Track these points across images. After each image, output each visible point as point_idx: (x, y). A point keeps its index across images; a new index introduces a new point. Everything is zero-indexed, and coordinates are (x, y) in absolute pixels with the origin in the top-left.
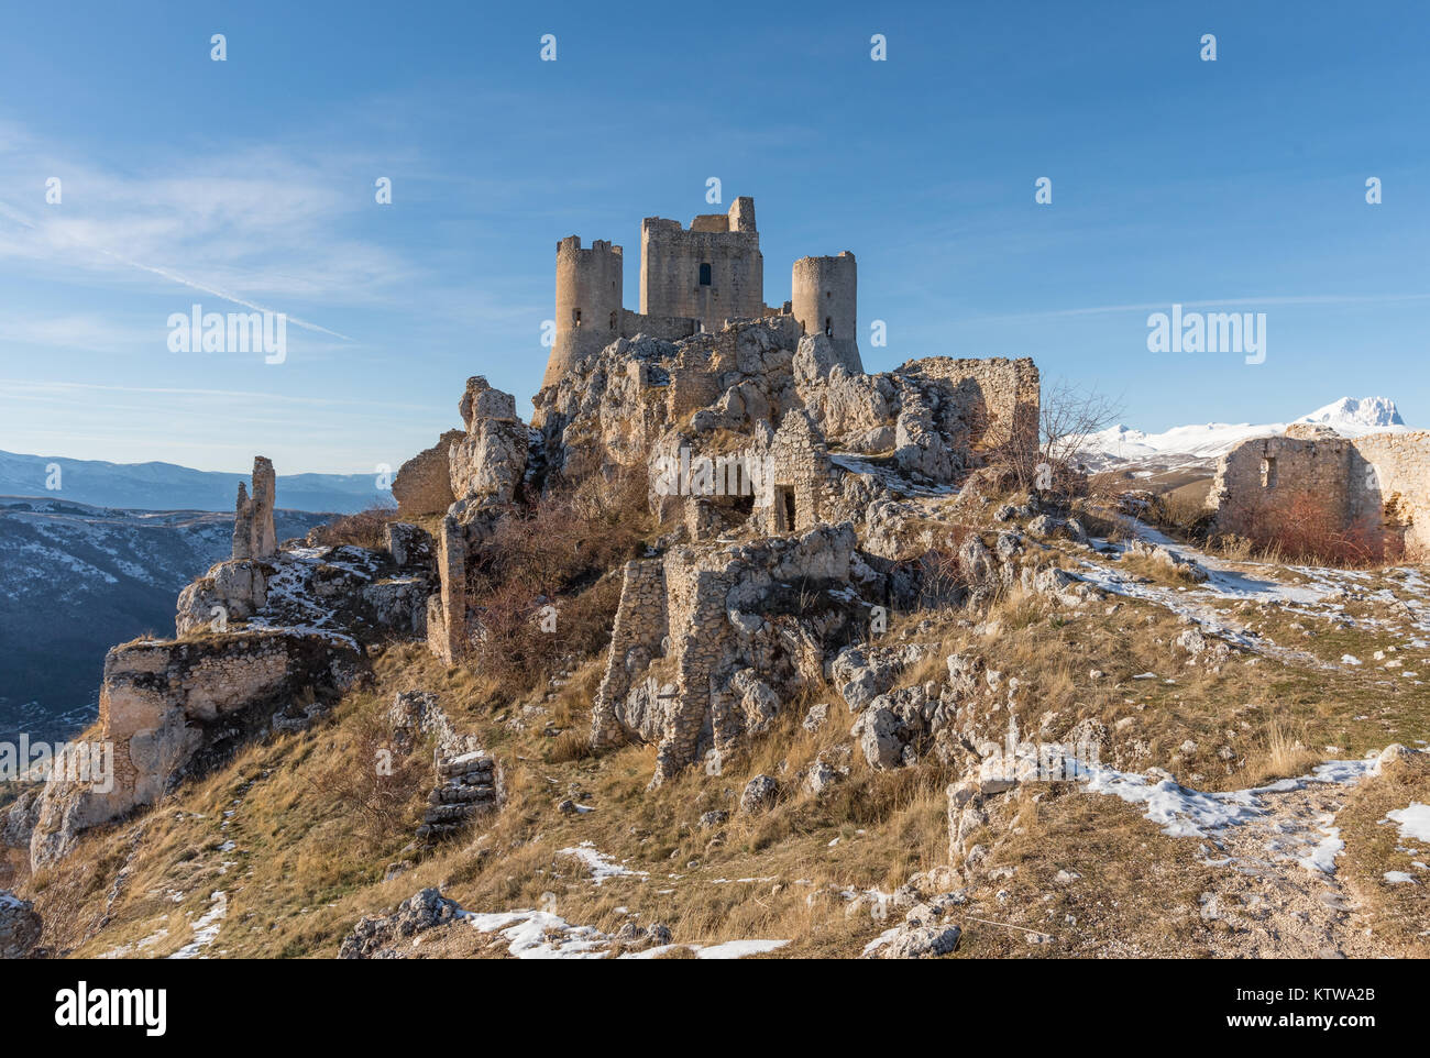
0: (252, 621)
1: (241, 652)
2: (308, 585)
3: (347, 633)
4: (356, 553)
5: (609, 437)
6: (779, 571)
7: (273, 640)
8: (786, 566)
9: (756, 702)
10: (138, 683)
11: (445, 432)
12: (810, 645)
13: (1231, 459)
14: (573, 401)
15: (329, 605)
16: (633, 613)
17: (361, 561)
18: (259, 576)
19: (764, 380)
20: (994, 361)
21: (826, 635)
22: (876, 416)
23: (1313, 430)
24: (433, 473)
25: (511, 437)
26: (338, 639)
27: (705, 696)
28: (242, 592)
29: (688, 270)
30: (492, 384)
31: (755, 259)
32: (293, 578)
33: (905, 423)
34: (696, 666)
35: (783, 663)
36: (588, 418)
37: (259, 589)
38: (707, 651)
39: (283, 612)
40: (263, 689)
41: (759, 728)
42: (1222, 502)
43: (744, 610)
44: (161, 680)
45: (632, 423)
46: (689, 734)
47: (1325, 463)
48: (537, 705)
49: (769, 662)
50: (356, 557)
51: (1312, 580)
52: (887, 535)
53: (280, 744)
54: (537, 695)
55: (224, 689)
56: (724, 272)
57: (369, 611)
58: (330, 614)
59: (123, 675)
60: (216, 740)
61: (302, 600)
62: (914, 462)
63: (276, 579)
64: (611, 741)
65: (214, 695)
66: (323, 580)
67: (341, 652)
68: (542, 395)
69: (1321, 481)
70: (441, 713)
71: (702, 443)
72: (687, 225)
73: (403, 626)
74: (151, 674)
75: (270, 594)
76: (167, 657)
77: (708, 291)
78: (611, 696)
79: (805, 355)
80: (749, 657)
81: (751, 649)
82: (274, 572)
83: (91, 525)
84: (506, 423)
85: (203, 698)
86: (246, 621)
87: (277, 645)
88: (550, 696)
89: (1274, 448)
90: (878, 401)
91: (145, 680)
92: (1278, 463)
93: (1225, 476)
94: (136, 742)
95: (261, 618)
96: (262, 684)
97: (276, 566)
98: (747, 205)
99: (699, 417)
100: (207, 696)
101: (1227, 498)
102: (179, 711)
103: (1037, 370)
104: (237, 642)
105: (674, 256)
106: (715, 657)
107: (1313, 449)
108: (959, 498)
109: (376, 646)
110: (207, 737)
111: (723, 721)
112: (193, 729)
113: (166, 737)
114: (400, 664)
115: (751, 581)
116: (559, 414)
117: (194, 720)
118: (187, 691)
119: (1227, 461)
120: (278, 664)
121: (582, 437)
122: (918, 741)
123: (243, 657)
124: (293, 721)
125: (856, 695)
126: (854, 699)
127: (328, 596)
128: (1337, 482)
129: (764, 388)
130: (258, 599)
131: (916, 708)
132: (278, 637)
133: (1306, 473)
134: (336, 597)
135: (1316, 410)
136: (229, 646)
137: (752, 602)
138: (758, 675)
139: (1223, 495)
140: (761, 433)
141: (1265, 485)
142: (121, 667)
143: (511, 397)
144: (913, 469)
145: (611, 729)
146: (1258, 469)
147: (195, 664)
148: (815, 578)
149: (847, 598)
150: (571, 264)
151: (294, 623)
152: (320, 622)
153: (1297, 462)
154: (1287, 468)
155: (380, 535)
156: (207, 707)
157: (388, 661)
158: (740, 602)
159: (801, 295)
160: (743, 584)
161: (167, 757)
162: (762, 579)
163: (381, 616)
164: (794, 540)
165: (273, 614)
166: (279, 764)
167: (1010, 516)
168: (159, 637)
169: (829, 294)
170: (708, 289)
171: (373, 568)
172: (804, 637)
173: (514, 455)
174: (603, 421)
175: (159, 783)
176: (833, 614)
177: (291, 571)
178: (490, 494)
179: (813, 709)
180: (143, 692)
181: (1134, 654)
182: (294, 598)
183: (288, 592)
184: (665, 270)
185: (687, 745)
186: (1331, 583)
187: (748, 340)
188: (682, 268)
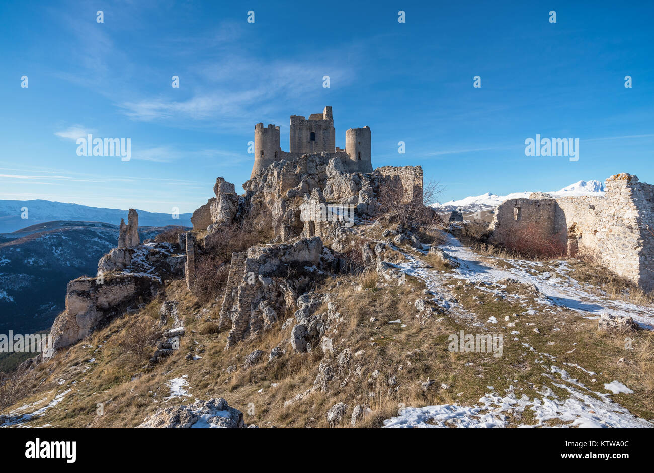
0: (124, 271)
1: (117, 283)
2: (147, 257)
3: (158, 276)
4: (166, 245)
5: (267, 200)
6: (284, 258)
7: (129, 279)
8: (287, 256)
9: (267, 316)
10: (79, 294)
11: (210, 198)
12: (290, 291)
13: (500, 208)
14: (256, 186)
15: (154, 265)
16: (235, 274)
17: (168, 248)
18: (127, 254)
19: (317, 177)
20: (407, 167)
21: (300, 286)
22: (352, 191)
23: (541, 195)
24: (206, 214)
25: (231, 200)
26: (155, 278)
27: (249, 312)
28: (121, 260)
29: (306, 135)
30: (226, 180)
31: (332, 129)
32: (142, 255)
33: (361, 194)
34: (245, 299)
35: (281, 299)
36: (261, 192)
37: (127, 259)
38: (250, 293)
39: (136, 268)
40: (125, 297)
41: (268, 327)
42: (496, 226)
43: (265, 276)
44: (88, 294)
45: (275, 194)
46: (241, 328)
47: (543, 209)
48: (208, 308)
49: (275, 298)
50: (166, 246)
51: (513, 267)
52: (339, 242)
53: (126, 319)
54: (209, 305)
55: (111, 297)
56: (320, 135)
57: (167, 266)
58: (154, 269)
59: (74, 291)
60: (107, 316)
61: (144, 263)
62: (364, 210)
63: (135, 255)
64: (227, 326)
65: (108, 299)
66: (152, 256)
67: (155, 283)
68: (246, 184)
69: (542, 217)
70: (176, 310)
71: (290, 202)
72: (307, 118)
73: (179, 273)
74: (84, 291)
75: (132, 261)
76: (90, 284)
77: (314, 143)
78: (226, 308)
79: (330, 166)
80: (267, 296)
81: (268, 292)
82: (135, 252)
83: (114, 231)
84: (230, 195)
85: (103, 300)
86: (121, 271)
87: (131, 280)
88: (214, 305)
89: (520, 203)
90: (352, 185)
91: (82, 293)
92: (522, 209)
93: (497, 215)
94: (79, 316)
95: (128, 270)
96: (125, 295)
97: (136, 250)
98: (329, 109)
99: (290, 192)
100: (105, 299)
101: (498, 225)
102: (94, 305)
103: (422, 171)
104: (116, 279)
105: (300, 130)
106: (254, 295)
107: (538, 204)
108: (373, 226)
109: (168, 281)
110: (105, 314)
111: (254, 323)
112: (99, 312)
113: (89, 315)
114: (175, 288)
115: (270, 263)
116: (251, 191)
117: (100, 308)
118: (97, 297)
119: (498, 209)
120: (131, 287)
121: (258, 200)
122: (313, 341)
123: (118, 285)
124: (133, 310)
125: (300, 316)
126: (299, 317)
127: (154, 262)
128: (549, 218)
129: (317, 180)
130: (127, 263)
131: (313, 325)
132: (132, 277)
133: (534, 214)
134: (157, 262)
135: (569, 185)
136: (113, 281)
137: (269, 272)
138: (269, 304)
139: (496, 223)
140: (306, 198)
141: (516, 219)
142: (73, 288)
143: (233, 185)
144: (363, 213)
145: (226, 321)
146: (513, 212)
147: (100, 287)
148: (300, 261)
149: (312, 270)
150: (260, 134)
151: (139, 272)
152: (149, 272)
153: (530, 209)
154: (526, 212)
155: (176, 238)
156: (105, 304)
157: (171, 287)
158: (264, 272)
159: (349, 143)
160: (266, 264)
161: (89, 322)
162: (275, 262)
163: (172, 270)
164: (291, 245)
165: (132, 268)
166: (124, 327)
167: (388, 234)
168: (88, 277)
169: (359, 143)
170: (314, 142)
171: (172, 251)
172: (288, 288)
173: (232, 207)
174: (265, 194)
175: (87, 332)
176: (303, 278)
177: (141, 252)
178: (222, 222)
179: (288, 320)
180: (81, 298)
181: (398, 308)
182: (141, 262)
183: (139, 260)
184: (297, 135)
185: (241, 332)
186: (521, 268)
187: (311, 161)
188: (304, 134)
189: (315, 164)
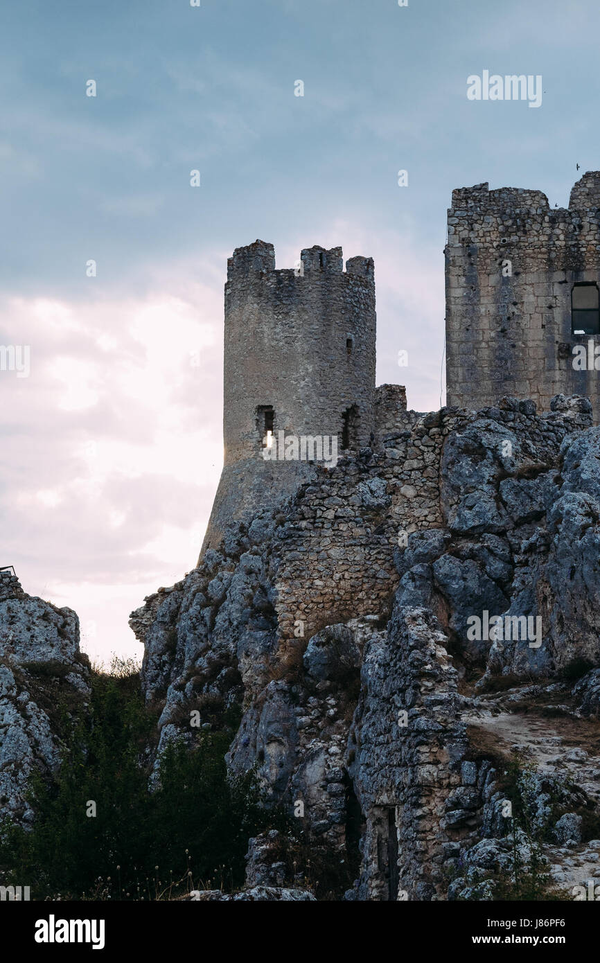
187: (467, 451)
188: (529, 298)
189: (488, 472)
